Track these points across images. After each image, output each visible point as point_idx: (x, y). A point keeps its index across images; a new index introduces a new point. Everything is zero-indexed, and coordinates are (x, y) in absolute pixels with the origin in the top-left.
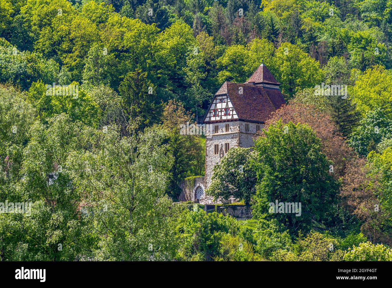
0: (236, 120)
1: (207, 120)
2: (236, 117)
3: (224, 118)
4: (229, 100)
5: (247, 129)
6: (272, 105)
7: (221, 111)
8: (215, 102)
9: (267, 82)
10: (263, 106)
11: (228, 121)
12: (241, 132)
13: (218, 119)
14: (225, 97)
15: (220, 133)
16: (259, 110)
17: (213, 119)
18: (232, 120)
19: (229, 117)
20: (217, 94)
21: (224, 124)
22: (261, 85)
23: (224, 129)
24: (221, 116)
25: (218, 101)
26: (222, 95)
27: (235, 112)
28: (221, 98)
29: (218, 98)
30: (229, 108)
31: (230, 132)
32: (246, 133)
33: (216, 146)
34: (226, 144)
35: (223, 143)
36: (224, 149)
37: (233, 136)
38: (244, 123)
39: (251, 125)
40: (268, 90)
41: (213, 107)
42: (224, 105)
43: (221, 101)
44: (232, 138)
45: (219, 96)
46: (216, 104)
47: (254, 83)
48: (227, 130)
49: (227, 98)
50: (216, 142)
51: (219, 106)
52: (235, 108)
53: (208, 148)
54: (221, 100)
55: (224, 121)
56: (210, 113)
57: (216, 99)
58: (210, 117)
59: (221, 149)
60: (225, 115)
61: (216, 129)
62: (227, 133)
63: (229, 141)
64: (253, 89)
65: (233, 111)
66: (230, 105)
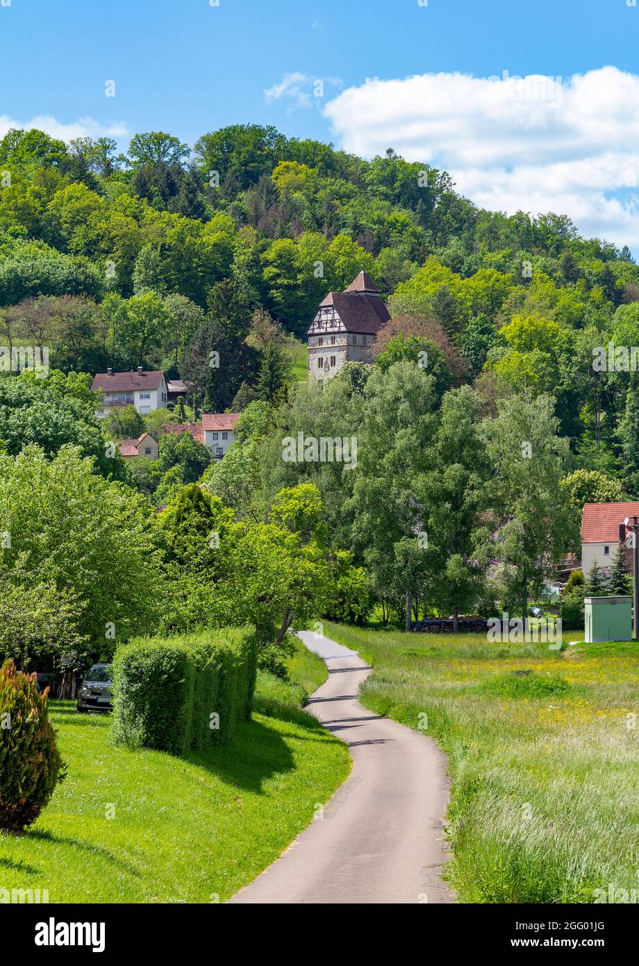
0: (343, 332)
1: (310, 332)
2: (343, 329)
3: (330, 330)
4: (335, 311)
5: (354, 341)
6: (376, 314)
7: (327, 323)
8: (319, 313)
9: (368, 290)
10: (367, 316)
11: (335, 333)
12: (349, 345)
13: (323, 331)
14: (331, 308)
15: (324, 345)
16: (364, 321)
17: (317, 331)
18: (339, 332)
19: (336, 329)
20: (321, 305)
21: (330, 336)
22: (363, 293)
23: (329, 341)
24: (326, 328)
25: (322, 312)
26: (327, 306)
27: (342, 324)
28: (326, 309)
29: (323, 309)
30: (335, 320)
31: (336, 345)
32: (354, 346)
33: (320, 360)
34: (332, 357)
35: (329, 357)
36: (329, 362)
37: (340, 348)
38: (352, 335)
39: (358, 336)
40: (370, 298)
41: (317, 318)
42: (330, 317)
43: (327, 312)
44: (339, 351)
45: (324, 307)
46: (320, 315)
47: (357, 292)
48: (333, 342)
49: (333, 309)
50: (320, 355)
51: (324, 317)
52: (343, 319)
53: (310, 362)
54: (325, 311)
55: (330, 333)
56: (314, 325)
57: (321, 311)
58: (313, 329)
59: (326, 362)
60: (332, 327)
61: (321, 341)
62: (333, 346)
63: (335, 354)
64: (357, 298)
65: (340, 322)
66: (337, 316)
